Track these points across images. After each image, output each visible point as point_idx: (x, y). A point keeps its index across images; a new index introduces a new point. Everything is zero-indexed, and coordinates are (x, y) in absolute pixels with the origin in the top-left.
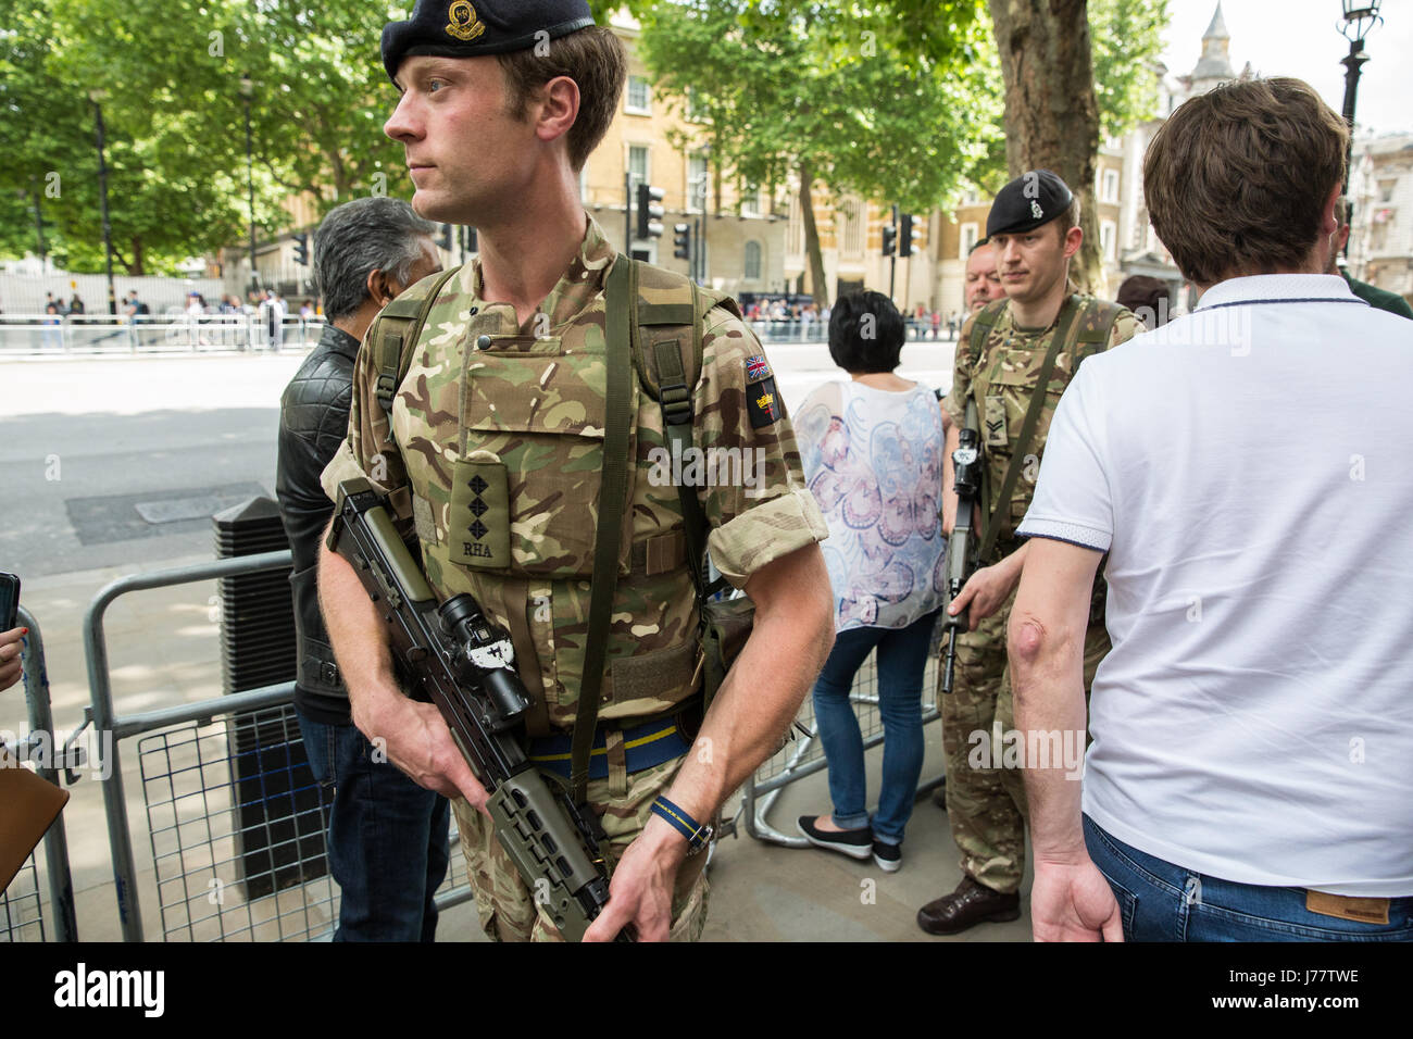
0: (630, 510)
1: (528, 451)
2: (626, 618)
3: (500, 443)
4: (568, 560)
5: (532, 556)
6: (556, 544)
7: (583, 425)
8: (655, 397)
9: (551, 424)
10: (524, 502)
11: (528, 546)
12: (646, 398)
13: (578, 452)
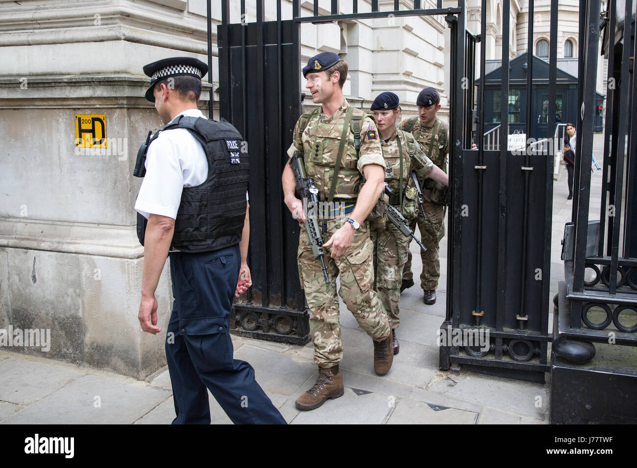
0: (346, 155)
1: (328, 141)
2: (344, 177)
3: (323, 139)
4: (333, 163)
5: (326, 161)
6: (331, 159)
7: (338, 137)
8: (353, 133)
9: (332, 136)
10: (326, 151)
11: (326, 159)
12: (351, 133)
13: (337, 142)
